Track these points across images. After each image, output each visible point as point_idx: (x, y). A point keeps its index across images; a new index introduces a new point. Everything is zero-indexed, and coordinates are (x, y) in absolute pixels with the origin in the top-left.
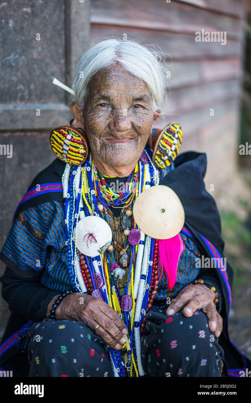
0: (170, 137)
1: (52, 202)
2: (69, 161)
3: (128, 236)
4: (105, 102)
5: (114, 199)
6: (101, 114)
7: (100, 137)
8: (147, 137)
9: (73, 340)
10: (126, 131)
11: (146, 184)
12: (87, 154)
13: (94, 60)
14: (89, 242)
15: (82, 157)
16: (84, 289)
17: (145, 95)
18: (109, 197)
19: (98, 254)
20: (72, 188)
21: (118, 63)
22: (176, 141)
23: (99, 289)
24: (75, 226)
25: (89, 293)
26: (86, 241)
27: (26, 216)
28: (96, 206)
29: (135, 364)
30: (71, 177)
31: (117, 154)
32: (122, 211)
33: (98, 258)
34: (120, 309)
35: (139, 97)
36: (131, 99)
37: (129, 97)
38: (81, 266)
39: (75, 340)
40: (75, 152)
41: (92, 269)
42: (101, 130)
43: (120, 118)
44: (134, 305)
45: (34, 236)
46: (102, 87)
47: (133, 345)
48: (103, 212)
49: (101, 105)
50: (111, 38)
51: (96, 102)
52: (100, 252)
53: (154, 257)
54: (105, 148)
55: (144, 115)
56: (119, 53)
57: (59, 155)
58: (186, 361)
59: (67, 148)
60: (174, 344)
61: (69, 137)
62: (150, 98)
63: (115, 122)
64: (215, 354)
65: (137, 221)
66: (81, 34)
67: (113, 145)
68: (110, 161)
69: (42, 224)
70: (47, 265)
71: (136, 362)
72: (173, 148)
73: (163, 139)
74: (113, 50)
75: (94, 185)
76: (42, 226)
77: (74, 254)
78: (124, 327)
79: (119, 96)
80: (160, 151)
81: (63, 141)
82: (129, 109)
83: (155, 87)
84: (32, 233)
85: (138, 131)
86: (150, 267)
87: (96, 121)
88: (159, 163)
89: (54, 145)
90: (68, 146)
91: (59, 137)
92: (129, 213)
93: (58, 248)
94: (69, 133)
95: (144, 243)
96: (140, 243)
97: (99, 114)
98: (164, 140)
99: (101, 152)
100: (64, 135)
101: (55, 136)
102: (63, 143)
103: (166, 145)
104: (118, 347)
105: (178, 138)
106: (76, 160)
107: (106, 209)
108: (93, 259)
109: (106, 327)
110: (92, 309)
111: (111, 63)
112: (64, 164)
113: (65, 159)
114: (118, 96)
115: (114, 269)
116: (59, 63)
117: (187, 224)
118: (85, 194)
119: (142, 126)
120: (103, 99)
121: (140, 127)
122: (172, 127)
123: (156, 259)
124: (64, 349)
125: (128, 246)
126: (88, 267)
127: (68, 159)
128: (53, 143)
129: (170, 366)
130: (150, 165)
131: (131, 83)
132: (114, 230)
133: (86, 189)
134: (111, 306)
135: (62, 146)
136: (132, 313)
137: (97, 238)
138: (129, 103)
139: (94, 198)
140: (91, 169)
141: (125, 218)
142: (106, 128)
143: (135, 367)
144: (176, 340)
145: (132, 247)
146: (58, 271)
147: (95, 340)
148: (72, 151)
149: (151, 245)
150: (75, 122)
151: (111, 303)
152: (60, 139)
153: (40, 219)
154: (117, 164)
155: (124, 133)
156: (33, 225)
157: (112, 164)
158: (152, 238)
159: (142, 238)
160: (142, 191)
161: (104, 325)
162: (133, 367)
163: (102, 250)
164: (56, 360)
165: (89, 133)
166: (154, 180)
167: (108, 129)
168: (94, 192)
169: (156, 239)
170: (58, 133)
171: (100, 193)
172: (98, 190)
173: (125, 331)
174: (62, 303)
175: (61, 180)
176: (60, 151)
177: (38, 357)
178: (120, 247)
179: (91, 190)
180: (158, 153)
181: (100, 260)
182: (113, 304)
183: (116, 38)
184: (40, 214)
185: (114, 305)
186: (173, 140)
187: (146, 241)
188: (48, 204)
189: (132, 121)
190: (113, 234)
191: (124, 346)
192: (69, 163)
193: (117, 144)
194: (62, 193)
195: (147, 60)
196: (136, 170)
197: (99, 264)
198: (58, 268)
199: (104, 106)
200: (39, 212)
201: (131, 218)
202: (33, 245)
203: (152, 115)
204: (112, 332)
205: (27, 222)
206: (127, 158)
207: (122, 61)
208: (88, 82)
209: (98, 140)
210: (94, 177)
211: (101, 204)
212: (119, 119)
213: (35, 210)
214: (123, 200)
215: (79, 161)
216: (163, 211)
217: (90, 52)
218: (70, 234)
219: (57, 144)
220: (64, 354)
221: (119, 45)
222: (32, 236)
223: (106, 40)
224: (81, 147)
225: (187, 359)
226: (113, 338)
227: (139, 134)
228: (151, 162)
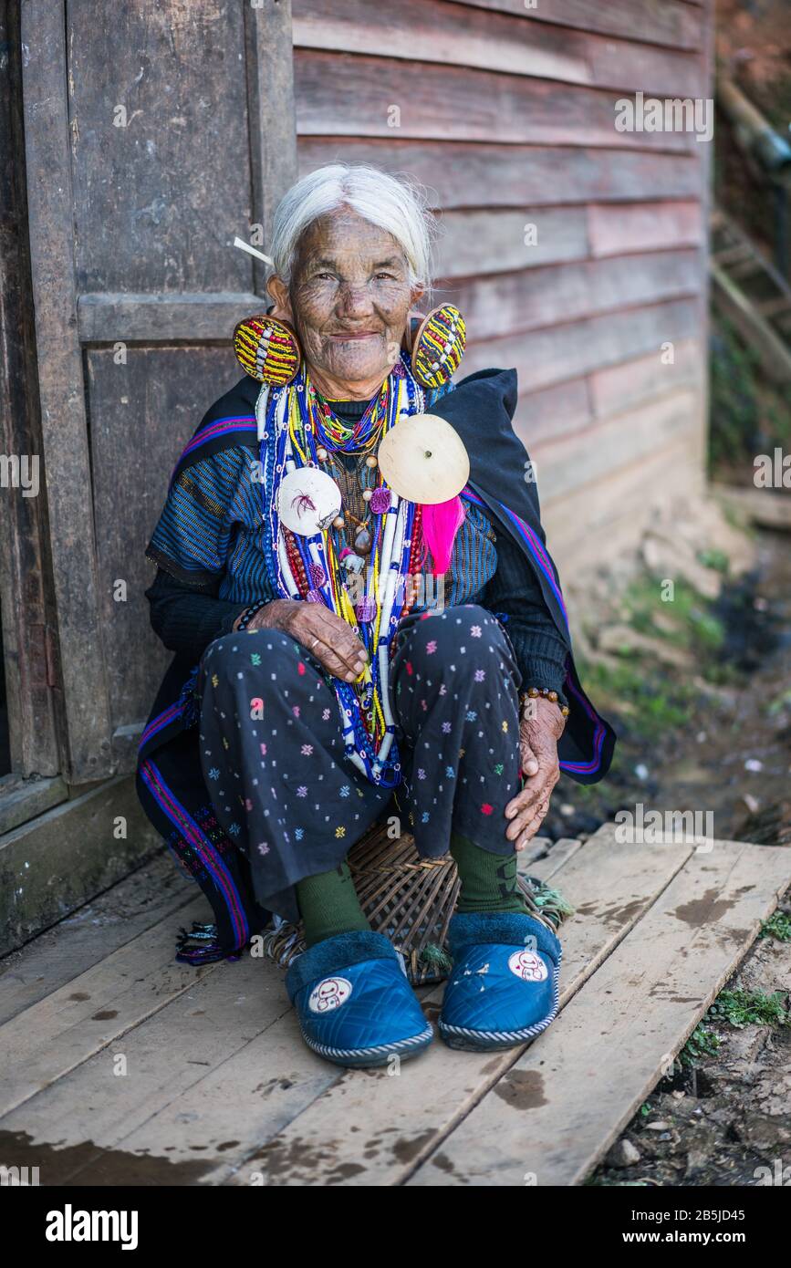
0: (441, 329)
1: (238, 448)
2: (268, 377)
3: (369, 502)
4: (327, 271)
5: (346, 438)
6: (322, 292)
7: (321, 330)
8: (402, 328)
9: (270, 647)
10: (365, 319)
11: (401, 412)
12: (299, 362)
13: (305, 202)
14: (302, 508)
15: (290, 370)
16: (294, 590)
17: (395, 257)
18: (336, 436)
19: (318, 531)
20: (274, 422)
21: (346, 204)
22: (452, 337)
23: (319, 589)
24: (277, 485)
25: (302, 596)
26: (296, 509)
27: (194, 475)
28: (314, 451)
29: (379, 707)
30: (272, 404)
31: (351, 357)
32: (360, 461)
33: (317, 539)
34: (354, 620)
35: (384, 260)
36: (371, 264)
37: (366, 260)
38: (289, 551)
39: (273, 646)
40: (278, 360)
41: (306, 556)
42: (322, 319)
43: (354, 296)
44: (379, 612)
45: (206, 509)
46: (322, 246)
47: (376, 675)
48: (326, 462)
49: (321, 276)
50: (331, 164)
51: (313, 272)
52: (321, 528)
53: (413, 535)
54: (332, 349)
55: (395, 290)
56: (347, 189)
57: (249, 368)
58: (450, 671)
59: (264, 354)
60: (431, 647)
61: (267, 334)
62: (404, 262)
63: (345, 304)
64: (500, 665)
65: (385, 475)
66: (280, 161)
67: (345, 343)
68: (340, 371)
69: (221, 488)
70: (232, 558)
71: (381, 705)
72: (448, 348)
73: (428, 330)
74: (338, 183)
75: (309, 415)
76: (220, 492)
77: (276, 533)
78: (361, 648)
79: (351, 259)
80: (424, 352)
81: (257, 341)
82: (368, 281)
83: (411, 243)
84: (202, 505)
85: (385, 318)
86: (405, 549)
87: (314, 303)
88: (424, 374)
89: (241, 351)
90: (266, 350)
91: (249, 335)
92: (371, 462)
93: (251, 527)
94: (267, 327)
95: (396, 511)
96: (390, 511)
97: (319, 292)
98: (430, 332)
99: (324, 358)
100: (259, 331)
101: (243, 335)
102: (256, 345)
103: (435, 343)
104: (350, 677)
105: (456, 334)
106: (280, 375)
107: (330, 455)
108: (310, 542)
109: (332, 643)
110: (307, 616)
111: (333, 205)
112: (258, 384)
113: (260, 376)
114: (348, 261)
115: (345, 556)
116: (241, 216)
117: (471, 483)
118: (295, 432)
119: (391, 309)
120: (324, 266)
121: (388, 312)
122: (443, 311)
123: (416, 537)
124: (256, 659)
125: (370, 517)
126: (300, 553)
127: (266, 375)
128: (240, 347)
129: (427, 685)
130: (409, 380)
131: (369, 238)
132: (346, 493)
133: (295, 423)
134: (339, 615)
135: (256, 351)
136: (375, 626)
137: (314, 504)
138: (368, 271)
139: (309, 438)
140: (305, 389)
141: (364, 471)
142: (330, 315)
143: (380, 713)
144: (434, 640)
145: (376, 519)
146: (249, 567)
147: (308, 659)
148: (273, 358)
149: (408, 515)
150: (275, 310)
151: (339, 610)
152: (252, 338)
153: (218, 479)
154: (352, 374)
155: (361, 322)
156: (204, 491)
157: (344, 375)
158: (411, 503)
159: (394, 504)
160: (393, 424)
161: (328, 640)
162: (377, 713)
163: (324, 524)
164: (244, 675)
165: (303, 325)
166: (415, 405)
167: (334, 318)
168: (310, 427)
169: (416, 504)
170: (248, 329)
171: (321, 427)
172: (318, 423)
173: (363, 655)
174: (258, 616)
175: (254, 411)
176: (252, 359)
177: (216, 676)
178: (356, 520)
179: (304, 425)
180: (421, 355)
181: (321, 542)
182: (342, 611)
183: (341, 163)
184: (216, 470)
185: (345, 613)
186: (448, 335)
187: (401, 508)
188: (231, 452)
189: (375, 301)
190: (342, 499)
191: (361, 678)
192: (267, 382)
193: (352, 341)
194: (256, 433)
195: (395, 199)
196: (385, 389)
197: (320, 547)
198: (249, 561)
199: (326, 278)
200: (215, 466)
201: (376, 471)
202: (205, 526)
203: (408, 291)
204: (341, 651)
205: (196, 487)
206: (369, 365)
207: (353, 202)
208: (296, 239)
209: (318, 336)
210: (310, 400)
211: (324, 447)
212: (352, 298)
213: (209, 464)
214: (360, 441)
215: (286, 376)
216: (429, 455)
217: (296, 191)
218: (269, 500)
219: (247, 348)
220: (256, 666)
221: (347, 176)
222: (203, 510)
223: (323, 167)
224: (288, 349)
225: (453, 668)
226: (343, 661)
227: (387, 324)
228: (410, 374)
